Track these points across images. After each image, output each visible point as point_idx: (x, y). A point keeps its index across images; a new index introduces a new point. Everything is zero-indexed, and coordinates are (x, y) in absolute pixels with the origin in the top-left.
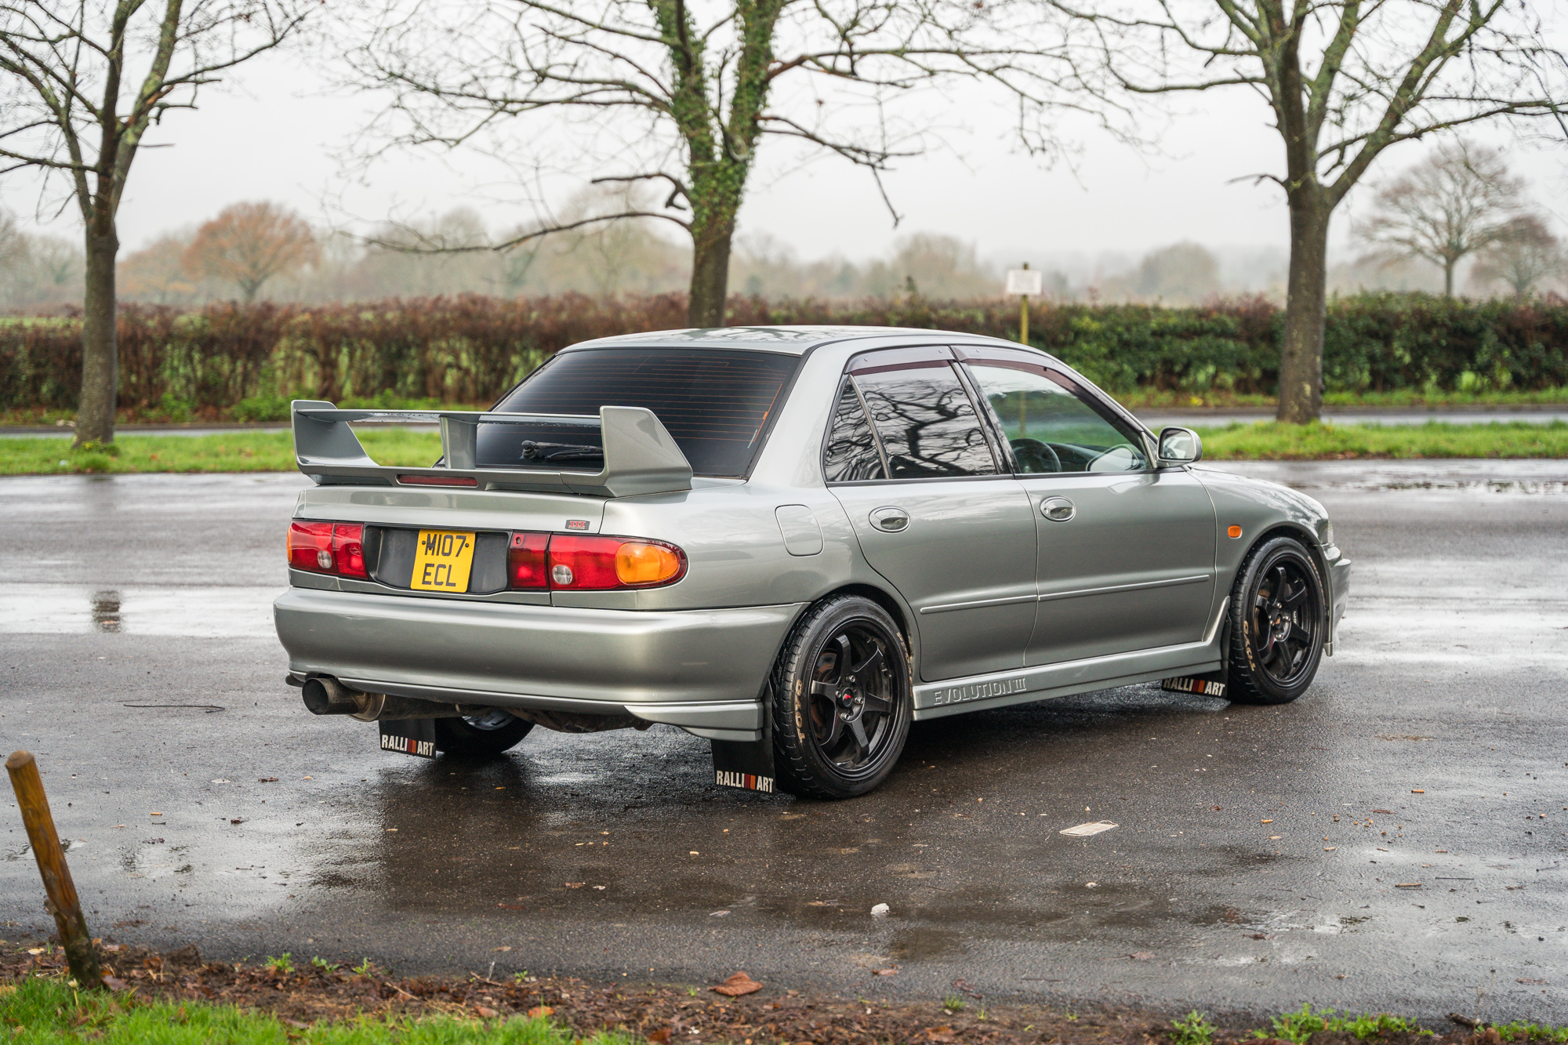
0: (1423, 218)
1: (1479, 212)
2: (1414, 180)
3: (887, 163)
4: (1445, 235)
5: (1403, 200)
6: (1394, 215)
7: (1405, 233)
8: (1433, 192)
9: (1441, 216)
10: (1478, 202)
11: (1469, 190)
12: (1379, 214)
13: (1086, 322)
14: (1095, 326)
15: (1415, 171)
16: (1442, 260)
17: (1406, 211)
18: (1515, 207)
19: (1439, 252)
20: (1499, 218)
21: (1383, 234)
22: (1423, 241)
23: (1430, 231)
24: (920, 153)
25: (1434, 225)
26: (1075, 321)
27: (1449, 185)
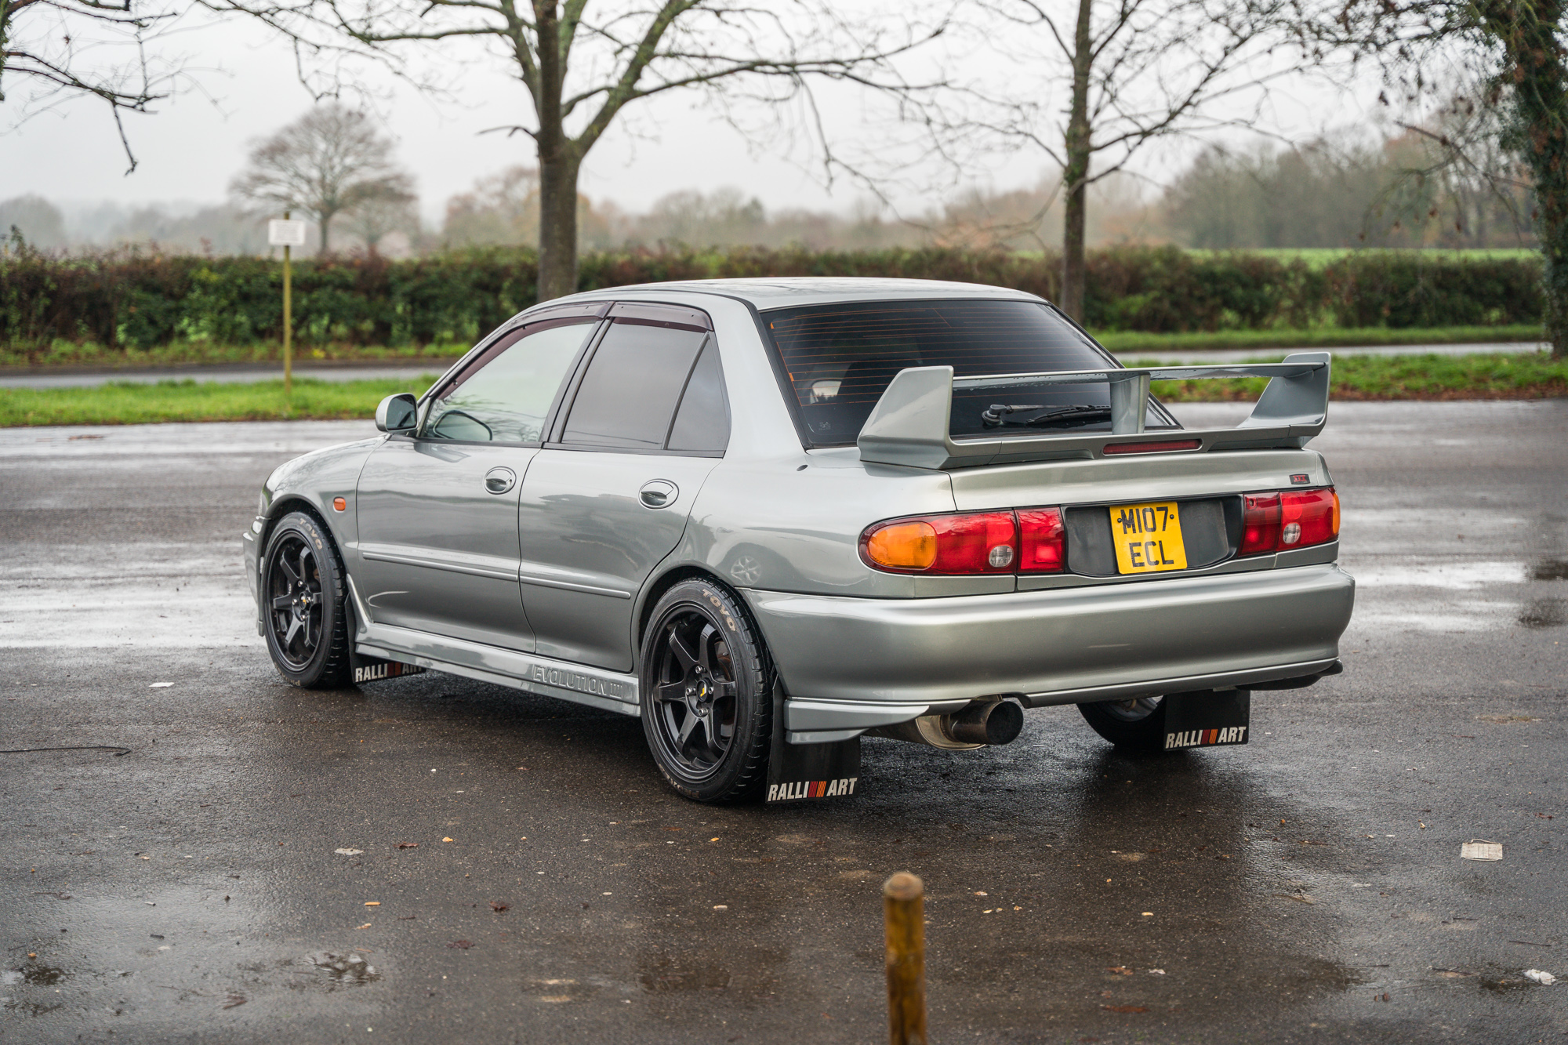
0: (297, 175)
1: (350, 170)
2: (289, 139)
3: (148, 106)
4: (319, 191)
5: (279, 158)
6: (272, 172)
7: (282, 189)
8: (310, 151)
9: (315, 174)
10: (349, 161)
11: (341, 149)
12: (256, 170)
13: (204, 273)
14: (214, 278)
15: (291, 131)
16: (317, 215)
17: (283, 169)
18: (383, 166)
19: (313, 208)
20: (370, 175)
21: (261, 190)
22: (298, 198)
23: (305, 188)
24: (166, 96)
25: (309, 181)
26: (192, 272)
27: (322, 146)
